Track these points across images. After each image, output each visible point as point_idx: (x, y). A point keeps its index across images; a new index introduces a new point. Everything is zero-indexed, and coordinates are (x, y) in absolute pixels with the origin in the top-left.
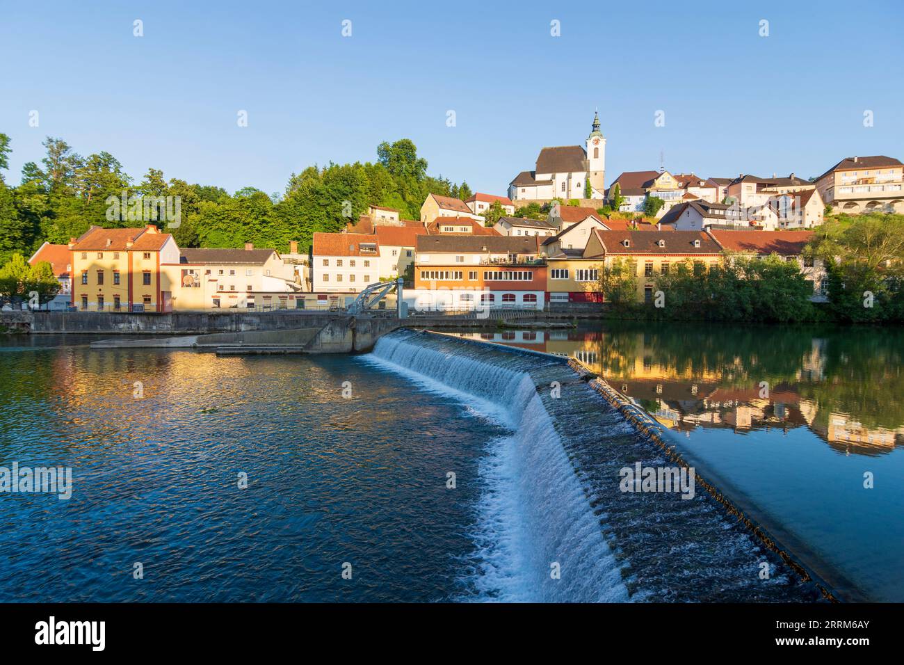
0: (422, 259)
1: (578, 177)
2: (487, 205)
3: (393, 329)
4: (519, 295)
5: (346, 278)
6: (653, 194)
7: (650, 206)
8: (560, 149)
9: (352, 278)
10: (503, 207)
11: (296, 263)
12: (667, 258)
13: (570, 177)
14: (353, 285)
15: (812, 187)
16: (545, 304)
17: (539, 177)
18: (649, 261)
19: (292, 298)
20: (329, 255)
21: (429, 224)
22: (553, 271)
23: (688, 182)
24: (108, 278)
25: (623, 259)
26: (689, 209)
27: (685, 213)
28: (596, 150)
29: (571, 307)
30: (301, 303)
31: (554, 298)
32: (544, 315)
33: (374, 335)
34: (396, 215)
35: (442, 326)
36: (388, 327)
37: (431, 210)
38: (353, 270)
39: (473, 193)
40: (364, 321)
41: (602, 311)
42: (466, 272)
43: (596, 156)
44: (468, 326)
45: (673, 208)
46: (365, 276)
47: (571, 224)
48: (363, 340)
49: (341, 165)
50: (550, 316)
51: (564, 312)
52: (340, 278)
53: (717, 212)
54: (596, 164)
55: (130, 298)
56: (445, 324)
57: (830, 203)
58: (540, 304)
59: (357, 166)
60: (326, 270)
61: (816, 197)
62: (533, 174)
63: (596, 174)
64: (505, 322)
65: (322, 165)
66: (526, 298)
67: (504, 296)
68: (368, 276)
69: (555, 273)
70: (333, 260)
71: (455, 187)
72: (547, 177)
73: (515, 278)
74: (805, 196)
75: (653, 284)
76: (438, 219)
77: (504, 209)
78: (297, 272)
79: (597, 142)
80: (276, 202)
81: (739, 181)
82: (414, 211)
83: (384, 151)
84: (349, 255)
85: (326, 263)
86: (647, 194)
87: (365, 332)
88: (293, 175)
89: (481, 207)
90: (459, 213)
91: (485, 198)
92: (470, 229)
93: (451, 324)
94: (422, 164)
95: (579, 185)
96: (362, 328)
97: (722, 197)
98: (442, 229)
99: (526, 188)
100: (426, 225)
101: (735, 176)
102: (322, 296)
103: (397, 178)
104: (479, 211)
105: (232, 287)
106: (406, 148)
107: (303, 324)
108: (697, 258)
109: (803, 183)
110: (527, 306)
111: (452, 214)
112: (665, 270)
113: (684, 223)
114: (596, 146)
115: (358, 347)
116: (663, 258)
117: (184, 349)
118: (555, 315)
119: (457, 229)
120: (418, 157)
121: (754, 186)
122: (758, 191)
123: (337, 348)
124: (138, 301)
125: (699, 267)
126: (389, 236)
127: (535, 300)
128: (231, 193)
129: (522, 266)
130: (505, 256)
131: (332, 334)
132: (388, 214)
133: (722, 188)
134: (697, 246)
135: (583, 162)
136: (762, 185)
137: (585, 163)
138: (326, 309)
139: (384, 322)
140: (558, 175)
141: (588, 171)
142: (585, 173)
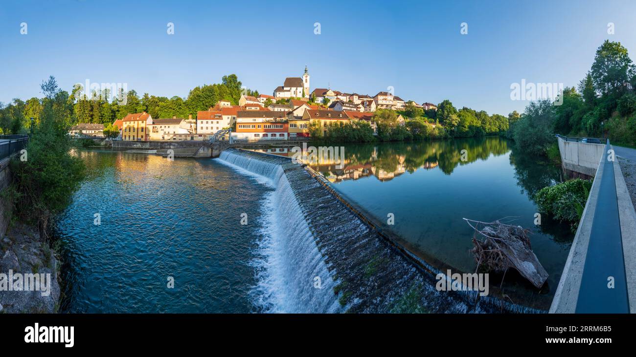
0: (239, 120)
1: (300, 89)
2: (265, 99)
3: (227, 148)
4: (278, 134)
5: (209, 128)
6: (326, 97)
7: (325, 101)
8: (293, 78)
9: (212, 128)
11: (191, 123)
12: (331, 120)
13: (297, 89)
14: (212, 131)
15: (372, 99)
16: (288, 137)
17: (285, 89)
18: (325, 121)
19: (189, 136)
20: (203, 119)
21: (242, 106)
23: (337, 94)
24: (132, 130)
25: (317, 120)
26: (338, 103)
27: (337, 105)
29: (297, 138)
30: (192, 138)
31: (291, 135)
32: (288, 142)
33: (220, 150)
34: (229, 103)
35: (247, 147)
36: (225, 147)
37: (243, 101)
38: (212, 125)
39: (260, 94)
40: (216, 145)
41: (309, 140)
42: (257, 125)
43: (306, 82)
44: (257, 147)
45: (333, 102)
46: (217, 128)
47: (298, 107)
48: (215, 152)
49: (208, 85)
51: (295, 140)
52: (207, 128)
53: (347, 105)
54: (306, 85)
55: (137, 137)
57: (377, 105)
58: (286, 137)
59: (215, 85)
60: (202, 125)
61: (374, 102)
62: (283, 87)
63: (306, 88)
64: (272, 145)
65: (201, 86)
66: (280, 135)
67: (272, 135)
69: (291, 126)
70: (205, 121)
71: (252, 92)
72: (288, 89)
73: (276, 127)
74: (370, 102)
75: (327, 129)
76: (246, 104)
77: (272, 101)
78: (191, 126)
79: (307, 77)
80: (184, 101)
81: (353, 95)
82: (236, 101)
83: (225, 79)
84: (211, 119)
85: (202, 123)
86: (324, 97)
87: (216, 149)
88: (191, 90)
89: (263, 100)
90: (254, 102)
91: (264, 96)
92: (258, 108)
93: (251, 146)
94: (240, 83)
95: (300, 92)
96: (215, 147)
97: (348, 100)
98: (247, 108)
99: (280, 93)
101: (352, 93)
102: (200, 135)
103: (230, 89)
104: (262, 101)
105: (169, 132)
106: (234, 77)
107: (193, 146)
108: (341, 121)
109: (370, 98)
110: (281, 139)
111: (251, 102)
112: (331, 125)
113: (336, 108)
114: (306, 78)
115: (214, 155)
116: (330, 120)
117: (153, 154)
118: (291, 142)
119: (253, 108)
120: (238, 81)
121: (357, 97)
122: (359, 99)
123: (206, 155)
124: (140, 137)
125: (341, 124)
126: (226, 111)
127: (284, 136)
128: (169, 98)
129: (279, 123)
130: (272, 119)
131: (204, 150)
132: (226, 103)
133: (348, 97)
134: (341, 116)
135: (301, 84)
136: (360, 97)
137: (303, 84)
138: (202, 140)
139: (224, 145)
140: (292, 88)
141: (303, 87)
142: (302, 88)
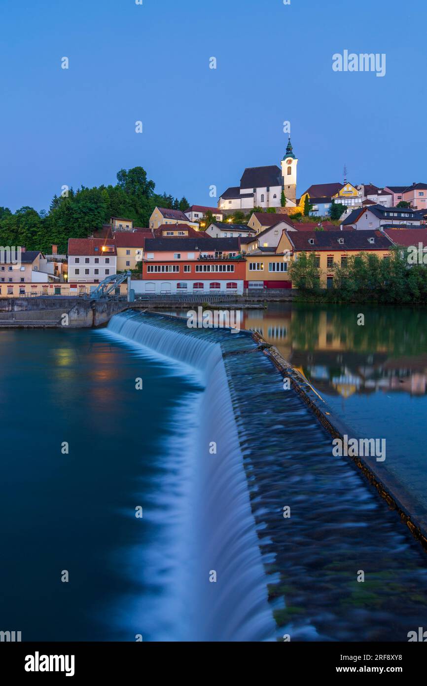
0: (149, 256)
1: (276, 190)
2: (201, 215)
3: (123, 310)
4: (223, 284)
5: (92, 272)
6: (338, 201)
7: (337, 211)
9: (97, 271)
10: (214, 215)
11: (56, 261)
12: (346, 253)
13: (268, 191)
14: (97, 277)
16: (244, 290)
17: (243, 191)
18: (331, 255)
19: (51, 287)
20: (80, 255)
21: (155, 230)
22: (251, 264)
23: (370, 190)
25: (308, 254)
26: (368, 212)
27: (363, 217)
28: (289, 169)
29: (265, 292)
30: (58, 290)
31: (252, 285)
32: (244, 299)
33: (109, 314)
34: (130, 224)
35: (160, 308)
36: (120, 308)
37: (157, 219)
38: (96, 266)
39: (191, 206)
40: (102, 304)
41: (291, 296)
42: (182, 266)
43: (289, 173)
44: (180, 308)
45: (354, 211)
46: (106, 270)
47: (267, 227)
48: (101, 318)
49: (91, 187)
50: (248, 300)
51: (259, 296)
52: (87, 271)
54: (290, 180)
56: (163, 305)
58: (240, 289)
59: (102, 188)
60: (77, 266)
62: (238, 189)
63: (289, 187)
64: (209, 304)
65: (77, 189)
66: (229, 286)
67: (211, 284)
68: (108, 270)
69: (252, 266)
70: (82, 258)
71: (177, 201)
72: (250, 191)
73: (221, 270)
75: (333, 273)
76: (162, 226)
77: (215, 217)
78: (56, 268)
79: (290, 162)
80: (43, 217)
81: (412, 188)
82: (143, 221)
83: (122, 175)
84: (94, 255)
85: (77, 261)
86: (332, 202)
87: (103, 312)
88: (55, 197)
89: (196, 216)
90: (179, 221)
91: (200, 209)
92: (186, 233)
93: (167, 306)
94: (152, 184)
95: (275, 197)
96: (100, 309)
97: (396, 203)
98: (165, 233)
99: (232, 200)
100: (152, 231)
102: (74, 285)
103: (132, 197)
104: (194, 219)
106: (139, 173)
107: (58, 306)
108: (370, 252)
110: (229, 292)
111: (173, 222)
113: (362, 223)
114: (289, 166)
115: (97, 323)
116: (343, 253)
118: (252, 299)
119: (176, 234)
120: (148, 180)
123: (82, 324)
125: (372, 259)
126: (127, 240)
127: (236, 287)
128: (13, 211)
129: (226, 260)
130: (213, 253)
131: (78, 313)
132: (124, 224)
134: (372, 243)
135: (278, 178)
137: (281, 179)
138: (76, 295)
139: (116, 304)
140: (258, 189)
141: (283, 186)
142: (280, 187)
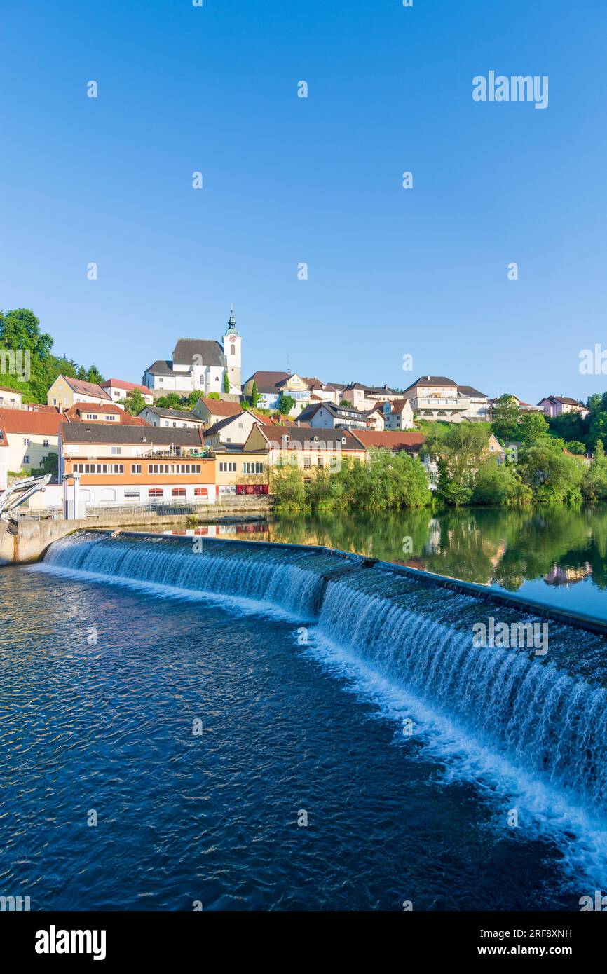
0: (72, 450)
1: (216, 371)
2: (123, 393)
6: (286, 393)
7: (284, 405)
8: (197, 342)
10: (142, 395)
13: (208, 371)
15: (401, 397)
16: (216, 497)
17: (176, 368)
21: (64, 410)
22: (221, 464)
23: (313, 385)
26: (322, 409)
27: (316, 413)
28: (233, 347)
31: (222, 491)
34: (17, 397)
37: (62, 394)
39: (106, 378)
43: (233, 352)
45: (305, 407)
53: (343, 413)
54: (233, 361)
57: (417, 411)
61: (408, 405)
62: (170, 364)
63: (233, 370)
69: (223, 467)
71: (82, 369)
72: (185, 368)
74: (399, 405)
76: (75, 404)
77: (142, 398)
79: (233, 339)
81: (350, 387)
82: (38, 393)
86: (281, 393)
89: (118, 393)
91: (121, 385)
92: (117, 418)
94: (47, 340)
95: (217, 379)
97: (341, 400)
98: (84, 416)
99: (164, 378)
100: (54, 410)
101: (347, 383)
104: (115, 397)
106: (24, 319)
109: (394, 392)
113: (318, 421)
114: (233, 343)
119: (103, 417)
120: (42, 332)
121: (362, 392)
122: (366, 397)
129: (190, 459)
132: (7, 395)
133: (339, 392)
134: (344, 442)
135: (220, 357)
136: (369, 392)
137: (223, 358)
140: (196, 367)
141: (225, 366)
142: (222, 368)
